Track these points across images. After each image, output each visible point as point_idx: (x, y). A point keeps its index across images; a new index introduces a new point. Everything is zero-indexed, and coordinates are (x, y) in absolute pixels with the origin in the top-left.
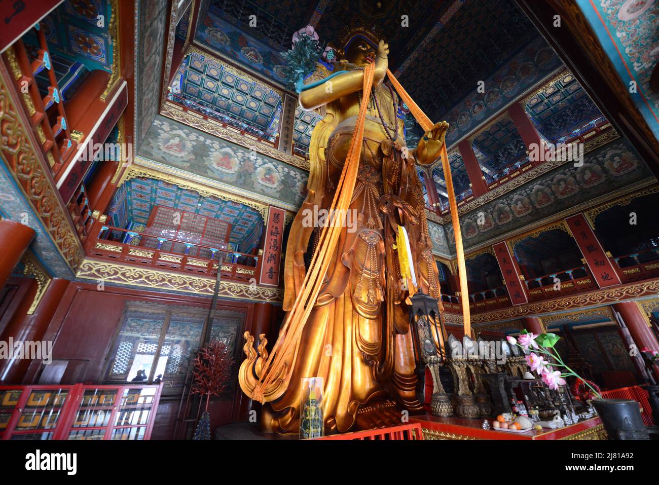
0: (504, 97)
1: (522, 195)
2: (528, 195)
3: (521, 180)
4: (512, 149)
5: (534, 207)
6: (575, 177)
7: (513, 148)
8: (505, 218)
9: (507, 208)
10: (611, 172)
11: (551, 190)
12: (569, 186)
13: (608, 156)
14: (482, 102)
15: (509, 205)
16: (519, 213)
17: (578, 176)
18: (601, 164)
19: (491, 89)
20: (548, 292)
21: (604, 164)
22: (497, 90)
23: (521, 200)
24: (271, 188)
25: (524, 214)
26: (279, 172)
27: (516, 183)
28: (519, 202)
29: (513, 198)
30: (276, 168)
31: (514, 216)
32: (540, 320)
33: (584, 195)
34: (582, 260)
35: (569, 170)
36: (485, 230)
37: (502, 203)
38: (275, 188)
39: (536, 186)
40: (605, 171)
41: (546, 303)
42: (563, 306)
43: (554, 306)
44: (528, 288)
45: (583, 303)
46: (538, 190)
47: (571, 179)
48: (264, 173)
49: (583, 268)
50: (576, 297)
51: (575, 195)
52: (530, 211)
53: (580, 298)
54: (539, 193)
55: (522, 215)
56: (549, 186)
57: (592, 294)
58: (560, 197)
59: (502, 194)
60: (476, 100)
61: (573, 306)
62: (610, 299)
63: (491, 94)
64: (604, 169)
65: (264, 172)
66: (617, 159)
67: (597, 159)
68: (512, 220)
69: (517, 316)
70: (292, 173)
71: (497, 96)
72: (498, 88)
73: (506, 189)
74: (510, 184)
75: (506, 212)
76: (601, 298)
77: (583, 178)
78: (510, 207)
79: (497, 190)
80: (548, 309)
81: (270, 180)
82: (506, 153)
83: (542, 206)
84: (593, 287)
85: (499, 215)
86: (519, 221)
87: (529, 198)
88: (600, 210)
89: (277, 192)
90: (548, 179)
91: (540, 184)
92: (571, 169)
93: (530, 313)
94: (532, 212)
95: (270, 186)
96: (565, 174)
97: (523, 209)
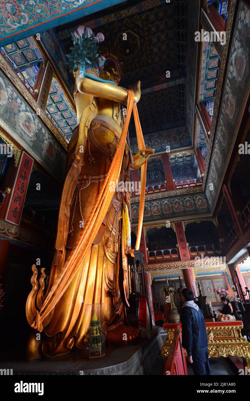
0: (162, 147)
1: (158, 204)
2: (161, 204)
3: (160, 195)
4: (152, 176)
5: (162, 212)
6: (183, 203)
8: (147, 213)
9: (149, 208)
10: (197, 206)
11: (172, 206)
12: (180, 206)
13: (197, 198)
14: (150, 143)
15: (150, 207)
16: (154, 213)
17: (184, 203)
18: (194, 200)
19: (157, 139)
20: (158, 259)
21: (195, 201)
22: (160, 141)
23: (157, 206)
24: (28, 136)
25: (157, 214)
26: (35, 125)
27: (157, 196)
28: (156, 207)
29: (153, 204)
30: (34, 120)
31: (151, 213)
32: (150, 275)
33: (185, 213)
34: (177, 245)
35: (182, 199)
36: (134, 218)
37: (147, 204)
38: (30, 137)
39: (166, 202)
40: (195, 204)
41: (156, 265)
42: (164, 268)
43: (160, 267)
44: (149, 256)
45: (173, 267)
46: (166, 204)
47: (181, 203)
48: (25, 120)
49: (176, 249)
50: (171, 263)
51: (181, 212)
52: (160, 214)
53: (172, 264)
54: (166, 205)
55: (155, 214)
56: (171, 203)
57: (178, 263)
58: (175, 211)
59: (149, 200)
60: (148, 140)
61: (169, 268)
62: (185, 266)
63: (156, 142)
64: (195, 203)
65: (25, 118)
66: (200, 200)
67: (193, 198)
68: (150, 215)
70: (43, 131)
71: (159, 144)
72: (160, 140)
73: (151, 197)
74: (154, 195)
75: (148, 210)
76: (181, 265)
77: (186, 204)
78: (151, 208)
79: (147, 196)
80: (157, 268)
81: (28, 127)
83: (166, 213)
84: (179, 259)
85: (144, 211)
86: (153, 217)
87: (161, 206)
88: (189, 222)
89: (31, 141)
90: (172, 200)
91: (168, 201)
92: (182, 198)
93: (147, 270)
94: (161, 214)
95: (27, 133)
96: (180, 200)
97: (157, 212)
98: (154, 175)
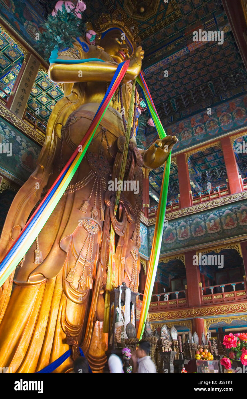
0: (220, 128)
1: (216, 215)
2: (220, 216)
3: (218, 202)
5: (222, 227)
7: (217, 172)
8: (199, 231)
9: (203, 223)
11: (236, 217)
14: (203, 125)
15: (205, 220)
16: (211, 229)
19: (212, 118)
20: (216, 299)
22: (217, 120)
23: (214, 219)
25: (214, 232)
26: (5, 135)
27: (214, 204)
28: (212, 221)
29: (209, 216)
30: (4, 129)
31: (206, 231)
32: (205, 321)
34: (244, 276)
36: (182, 239)
37: (200, 218)
39: (227, 211)
41: (212, 307)
42: (223, 311)
43: (218, 311)
44: (202, 294)
45: (237, 310)
46: (228, 214)
49: (243, 283)
50: (234, 305)
52: (218, 230)
53: (236, 306)
54: (228, 216)
55: (212, 232)
56: (236, 213)
59: (202, 210)
60: (199, 122)
61: (230, 312)
63: (212, 122)
68: (205, 234)
69: (190, 316)
70: (19, 139)
71: (216, 125)
72: (218, 119)
73: (206, 206)
74: (210, 203)
78: (205, 223)
79: (199, 205)
80: (213, 312)
82: (212, 174)
83: (228, 228)
85: (195, 228)
86: (209, 236)
87: (220, 219)
90: (236, 207)
91: (230, 210)
93: (200, 315)
94: (220, 231)
97: (214, 227)
98: (219, 171)
